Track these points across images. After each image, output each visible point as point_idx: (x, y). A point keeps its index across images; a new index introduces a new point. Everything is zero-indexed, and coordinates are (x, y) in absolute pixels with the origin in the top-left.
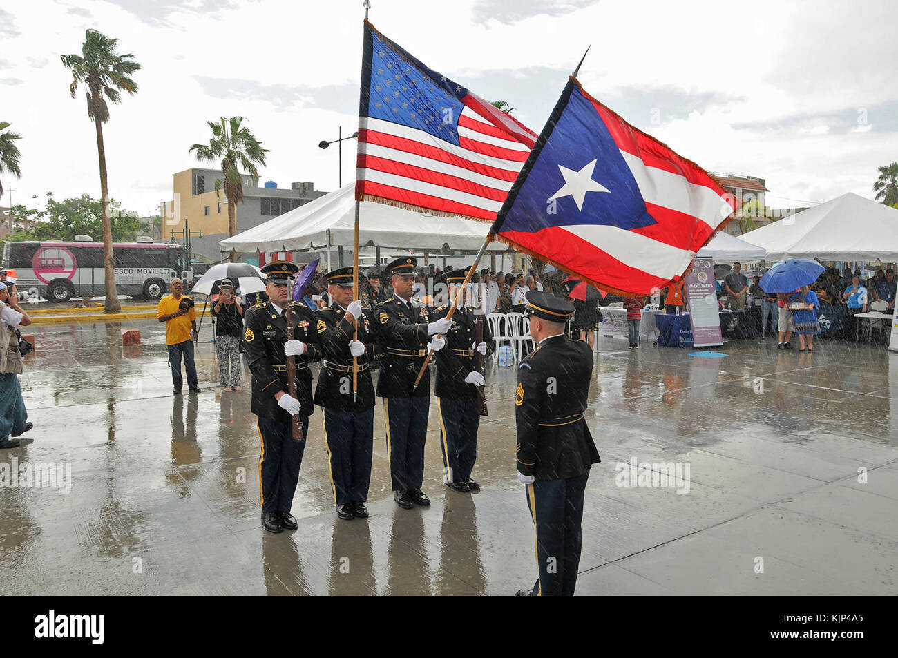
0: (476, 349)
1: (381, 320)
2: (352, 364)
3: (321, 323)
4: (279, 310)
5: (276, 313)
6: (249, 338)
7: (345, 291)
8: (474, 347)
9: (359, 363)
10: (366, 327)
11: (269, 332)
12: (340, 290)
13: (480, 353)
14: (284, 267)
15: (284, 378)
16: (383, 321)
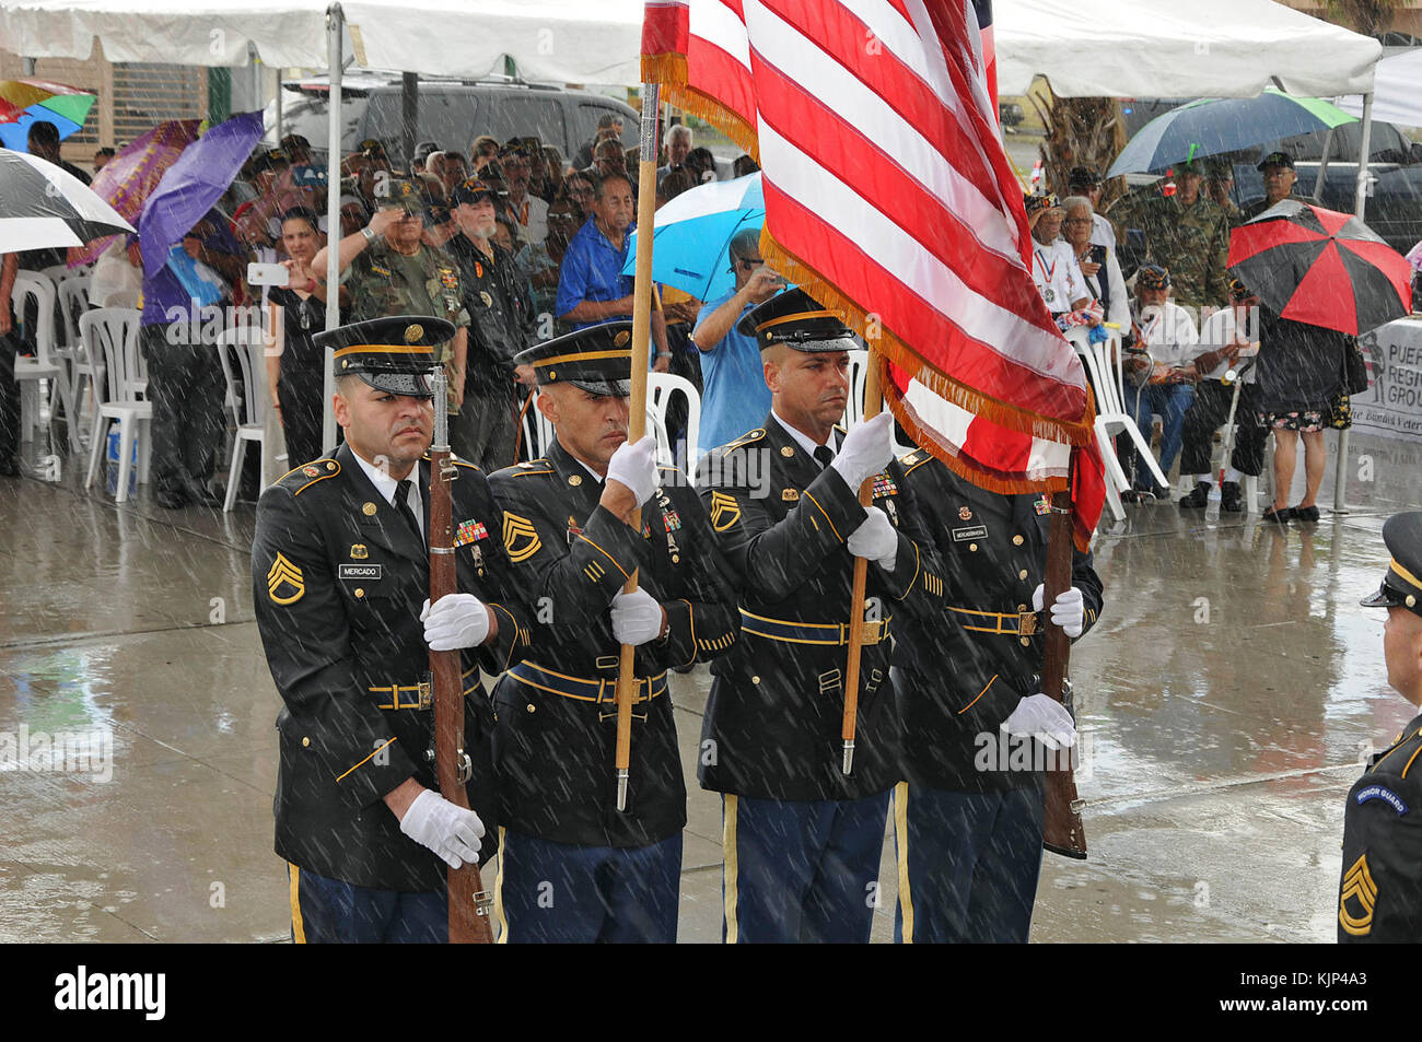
0: (1045, 615)
1: (715, 516)
2: (613, 675)
3: (515, 525)
4: (385, 483)
5: (373, 493)
6: (285, 590)
7: (603, 408)
8: (1038, 602)
9: (639, 671)
10: (671, 541)
11: (358, 568)
12: (585, 408)
13: (1059, 628)
14: (415, 331)
15: (413, 735)
16: (721, 523)
